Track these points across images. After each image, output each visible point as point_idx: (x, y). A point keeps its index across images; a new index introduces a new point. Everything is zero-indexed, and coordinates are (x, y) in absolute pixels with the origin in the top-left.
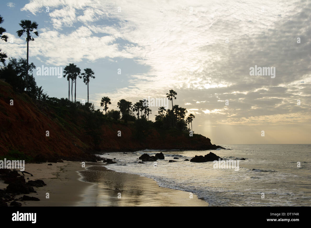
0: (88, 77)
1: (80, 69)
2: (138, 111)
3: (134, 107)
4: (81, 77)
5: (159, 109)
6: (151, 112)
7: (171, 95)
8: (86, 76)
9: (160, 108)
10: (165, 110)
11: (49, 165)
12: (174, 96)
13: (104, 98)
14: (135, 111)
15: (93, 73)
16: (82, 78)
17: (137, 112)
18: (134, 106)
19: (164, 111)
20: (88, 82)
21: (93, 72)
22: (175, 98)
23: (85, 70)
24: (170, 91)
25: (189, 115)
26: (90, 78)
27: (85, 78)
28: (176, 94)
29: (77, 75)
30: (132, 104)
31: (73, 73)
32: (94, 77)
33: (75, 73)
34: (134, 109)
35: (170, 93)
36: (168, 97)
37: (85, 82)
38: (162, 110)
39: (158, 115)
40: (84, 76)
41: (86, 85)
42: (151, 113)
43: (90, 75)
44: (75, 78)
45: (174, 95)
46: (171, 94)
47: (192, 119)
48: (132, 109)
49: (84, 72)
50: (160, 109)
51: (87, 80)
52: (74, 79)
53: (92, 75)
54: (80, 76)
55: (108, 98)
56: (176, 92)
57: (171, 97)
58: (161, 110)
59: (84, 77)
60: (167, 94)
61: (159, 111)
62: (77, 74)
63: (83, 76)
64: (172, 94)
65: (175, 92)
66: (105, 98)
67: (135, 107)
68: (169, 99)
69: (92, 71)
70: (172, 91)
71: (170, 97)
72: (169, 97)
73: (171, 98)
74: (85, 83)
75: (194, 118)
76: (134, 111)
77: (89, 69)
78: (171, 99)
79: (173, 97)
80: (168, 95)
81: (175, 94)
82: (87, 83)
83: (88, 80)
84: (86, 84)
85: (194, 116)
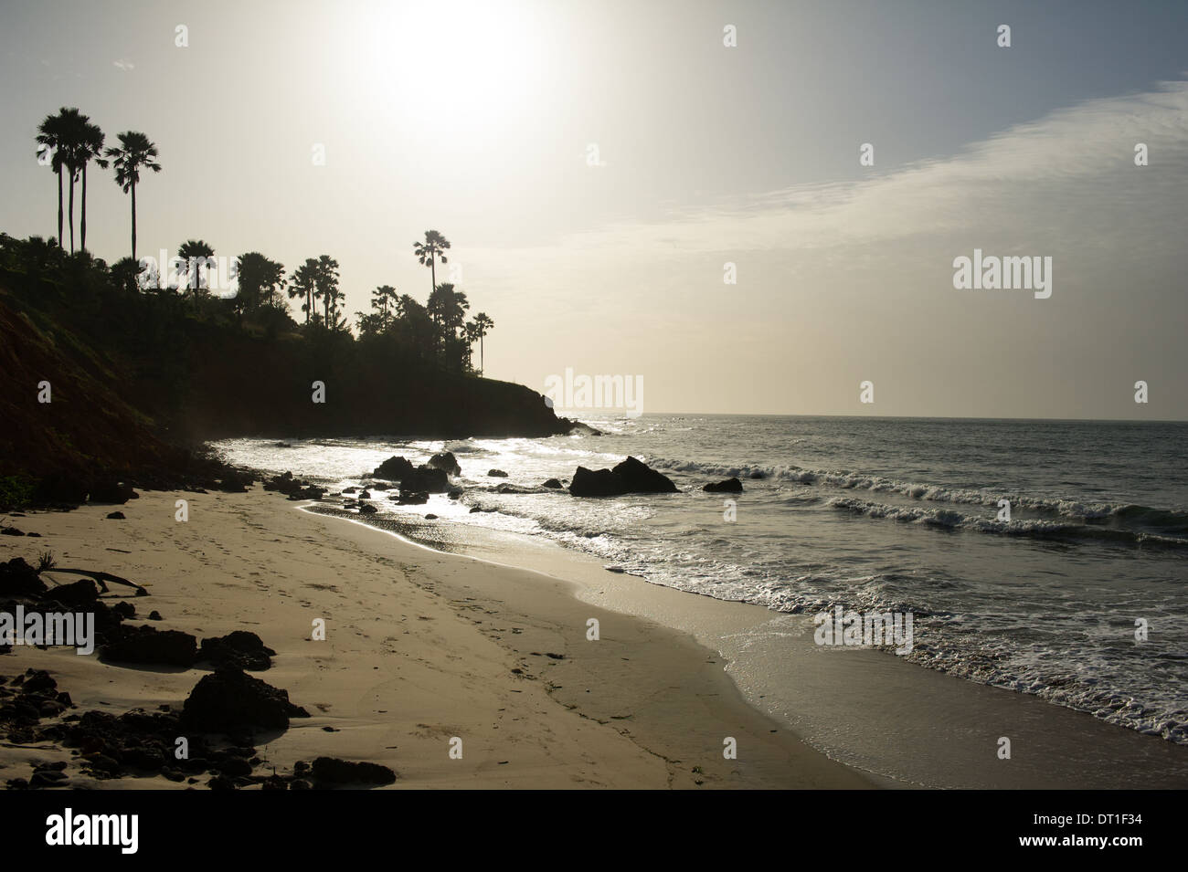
0: (132, 163)
1: (102, 131)
2: (305, 297)
3: (292, 283)
4: (104, 164)
5: (374, 292)
6: (342, 302)
7: (431, 249)
8: (126, 159)
9: (379, 288)
10: (395, 296)
11: (110, 516)
12: (440, 253)
13: (188, 245)
14: (297, 295)
15: (153, 153)
16: (111, 165)
17: (304, 301)
18: (294, 278)
19: (390, 299)
20: (133, 184)
21: (154, 147)
22: (444, 260)
23: (121, 137)
24: (427, 234)
25: (475, 318)
26: (141, 168)
27: (121, 166)
28: (447, 245)
29: (89, 155)
30: (284, 272)
31: (76, 146)
32: (156, 168)
33: (83, 145)
34: (291, 288)
35: (428, 242)
36: (420, 256)
37: (120, 180)
38: (383, 295)
39: (370, 311)
40: (117, 158)
41: (126, 192)
42: (343, 305)
43: (143, 158)
44: (83, 166)
45: (441, 249)
46: (429, 245)
47: (484, 330)
48: (282, 287)
49: (119, 145)
50: (378, 291)
51: (128, 177)
52: (77, 169)
53: (149, 157)
54: (103, 157)
55: (206, 245)
56: (447, 239)
57: (428, 255)
58: (380, 294)
59: (117, 163)
60: (417, 244)
61: (373, 300)
62: (90, 148)
63: (112, 159)
64: (435, 244)
65: (443, 238)
66: (192, 244)
67: (297, 282)
68: (422, 260)
69: (150, 142)
70: (432, 236)
71: (427, 253)
72: (423, 253)
73: (429, 259)
74: (123, 186)
75: (492, 326)
76: (292, 294)
77: (138, 135)
78: (430, 263)
79: (436, 254)
80: (419, 248)
81: (443, 247)
82: (130, 188)
83: (134, 177)
84: (126, 190)
85: (490, 322)
